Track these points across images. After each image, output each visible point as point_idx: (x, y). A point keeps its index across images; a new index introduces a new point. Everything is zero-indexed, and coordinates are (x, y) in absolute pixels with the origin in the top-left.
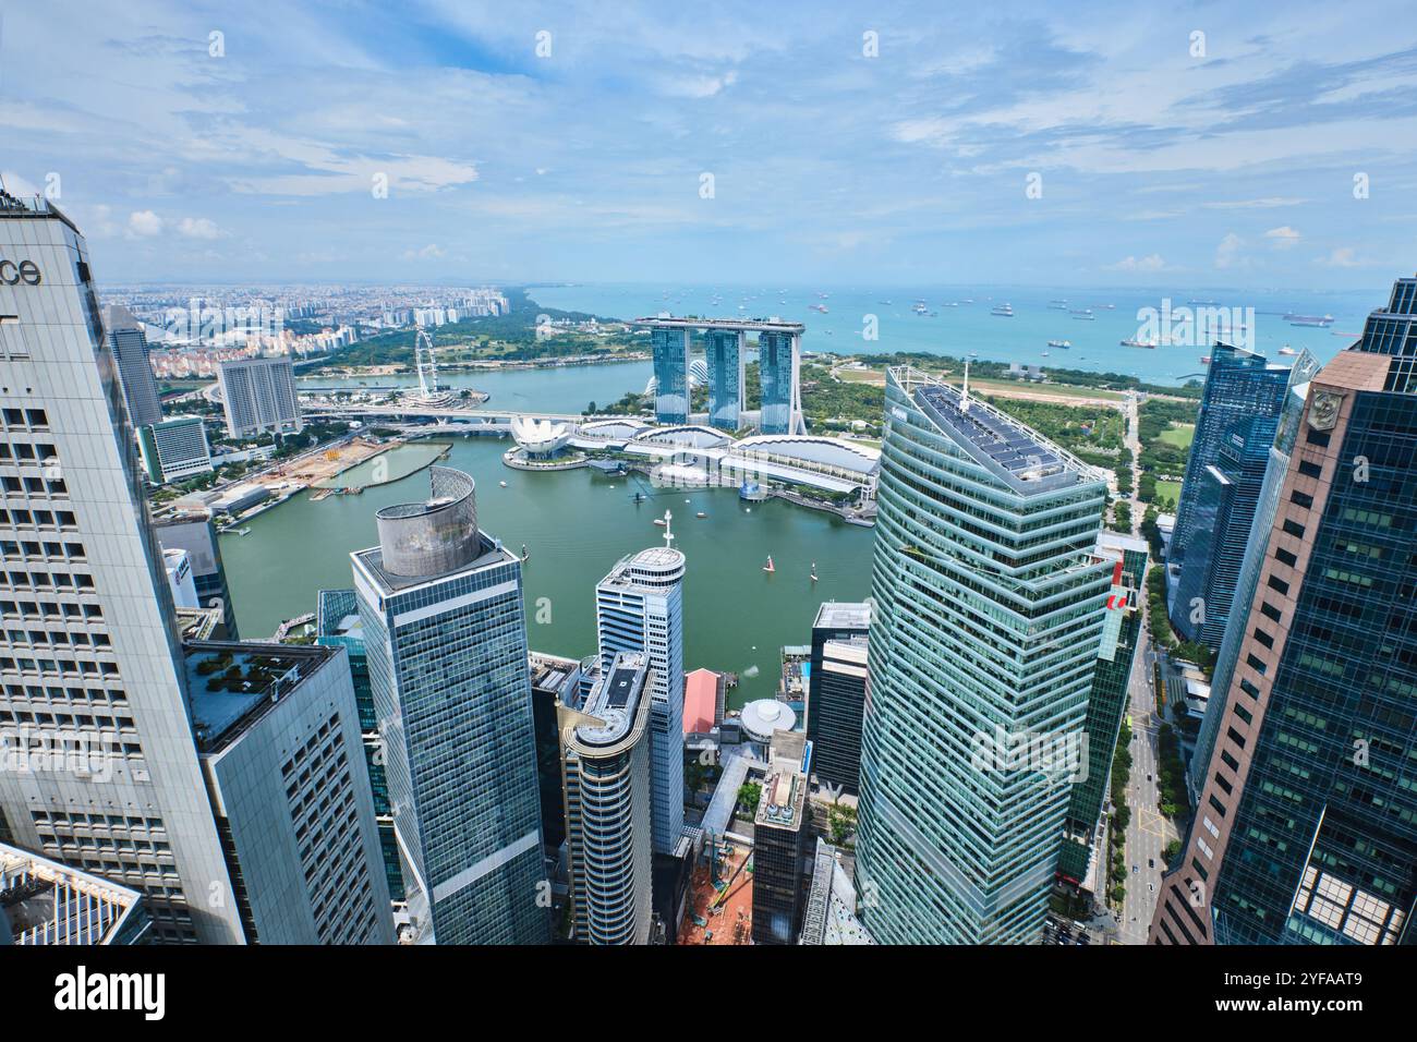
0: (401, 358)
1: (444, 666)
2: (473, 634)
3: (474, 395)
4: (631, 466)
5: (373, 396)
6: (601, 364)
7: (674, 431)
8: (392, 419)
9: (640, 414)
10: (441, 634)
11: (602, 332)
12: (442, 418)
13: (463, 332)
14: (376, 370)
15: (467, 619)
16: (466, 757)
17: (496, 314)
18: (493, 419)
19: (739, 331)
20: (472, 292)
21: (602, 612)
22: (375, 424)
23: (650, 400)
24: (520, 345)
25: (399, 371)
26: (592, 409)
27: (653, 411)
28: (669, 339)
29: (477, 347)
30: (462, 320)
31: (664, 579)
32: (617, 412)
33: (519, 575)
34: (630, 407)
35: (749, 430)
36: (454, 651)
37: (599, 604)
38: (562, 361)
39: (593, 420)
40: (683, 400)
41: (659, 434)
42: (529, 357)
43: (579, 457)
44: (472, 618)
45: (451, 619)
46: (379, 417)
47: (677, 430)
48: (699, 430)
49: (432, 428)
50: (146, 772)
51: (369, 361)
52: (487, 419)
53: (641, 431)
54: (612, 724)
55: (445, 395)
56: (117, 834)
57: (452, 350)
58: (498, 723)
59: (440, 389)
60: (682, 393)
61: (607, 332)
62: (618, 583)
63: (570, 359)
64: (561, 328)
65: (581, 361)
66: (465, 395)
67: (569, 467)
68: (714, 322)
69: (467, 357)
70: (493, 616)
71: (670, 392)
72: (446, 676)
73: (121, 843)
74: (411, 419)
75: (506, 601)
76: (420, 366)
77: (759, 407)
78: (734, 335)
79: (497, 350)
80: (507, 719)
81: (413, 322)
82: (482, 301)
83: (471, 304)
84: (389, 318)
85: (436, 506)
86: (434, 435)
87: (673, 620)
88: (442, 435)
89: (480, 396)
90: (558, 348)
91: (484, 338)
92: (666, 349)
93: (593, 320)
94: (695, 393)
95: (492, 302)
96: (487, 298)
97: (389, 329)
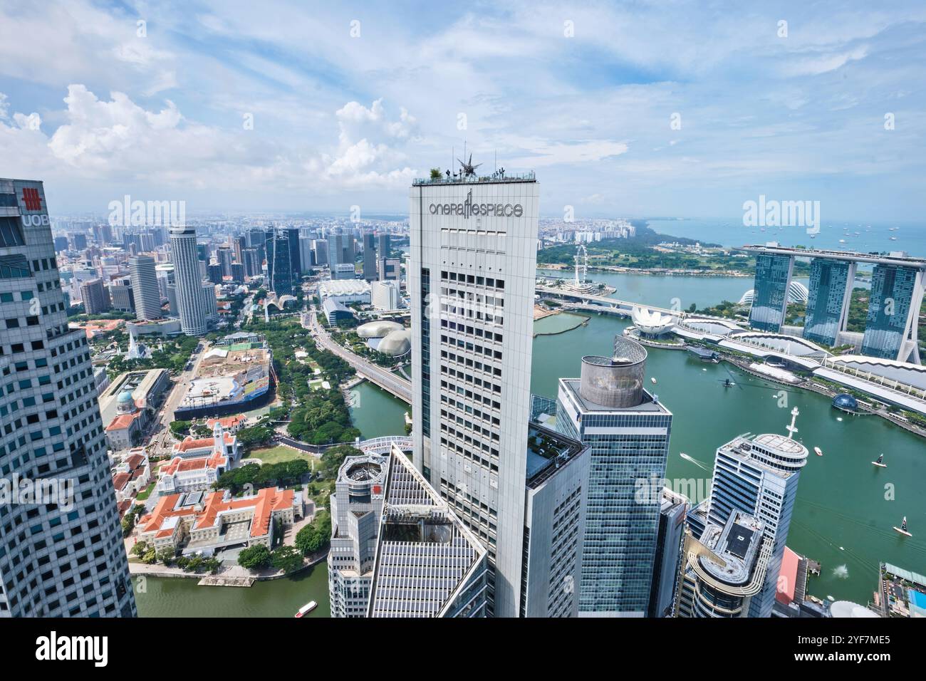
0: (565, 260)
1: (608, 470)
2: (630, 455)
3: (607, 288)
4: (722, 357)
5: (547, 281)
6: (702, 277)
7: (766, 337)
8: (556, 296)
9: (734, 318)
10: (610, 448)
11: (704, 253)
12: (586, 300)
13: (602, 247)
14: (550, 266)
15: (628, 444)
16: (609, 536)
17: (625, 237)
18: (618, 305)
19: (849, 261)
20: (612, 222)
21: (719, 471)
22: (547, 298)
23: (744, 309)
24: (640, 258)
25: (563, 268)
26: (693, 309)
27: (747, 318)
28: (773, 263)
29: (611, 258)
30: (603, 240)
31: (785, 464)
32: (714, 314)
33: (669, 426)
34: (725, 312)
35: (847, 349)
36: (615, 462)
37: (717, 464)
38: (671, 272)
39: (693, 317)
40: (778, 313)
41: (752, 337)
42: (646, 267)
43: (679, 342)
44: (632, 444)
45: (618, 440)
46: (550, 295)
47: (770, 336)
48: (793, 340)
49: (578, 305)
50: (496, 483)
51: (547, 260)
52: (614, 305)
53: (735, 331)
54: (732, 568)
55: (589, 286)
56: (474, 509)
57: (595, 258)
58: (633, 523)
59: (587, 282)
60: (779, 307)
61: (708, 253)
62: (737, 453)
63: (677, 270)
64: (671, 248)
65: (686, 273)
66: (601, 287)
67: (671, 348)
68: (823, 252)
69: (604, 263)
70: (645, 448)
71: (766, 305)
72: (607, 477)
73: (474, 514)
74: (567, 298)
75: (657, 440)
76: (577, 266)
77: (862, 330)
78: (844, 266)
79: (624, 260)
80: (640, 523)
81: (573, 239)
82: (617, 228)
83: (610, 230)
84: (560, 236)
85: (618, 363)
86: (580, 310)
87: (788, 501)
88: (584, 310)
89: (610, 289)
90: (669, 262)
91: (616, 252)
92: (769, 272)
93: (698, 244)
94: (790, 309)
95: (624, 229)
96: (621, 226)
97: (560, 243)
